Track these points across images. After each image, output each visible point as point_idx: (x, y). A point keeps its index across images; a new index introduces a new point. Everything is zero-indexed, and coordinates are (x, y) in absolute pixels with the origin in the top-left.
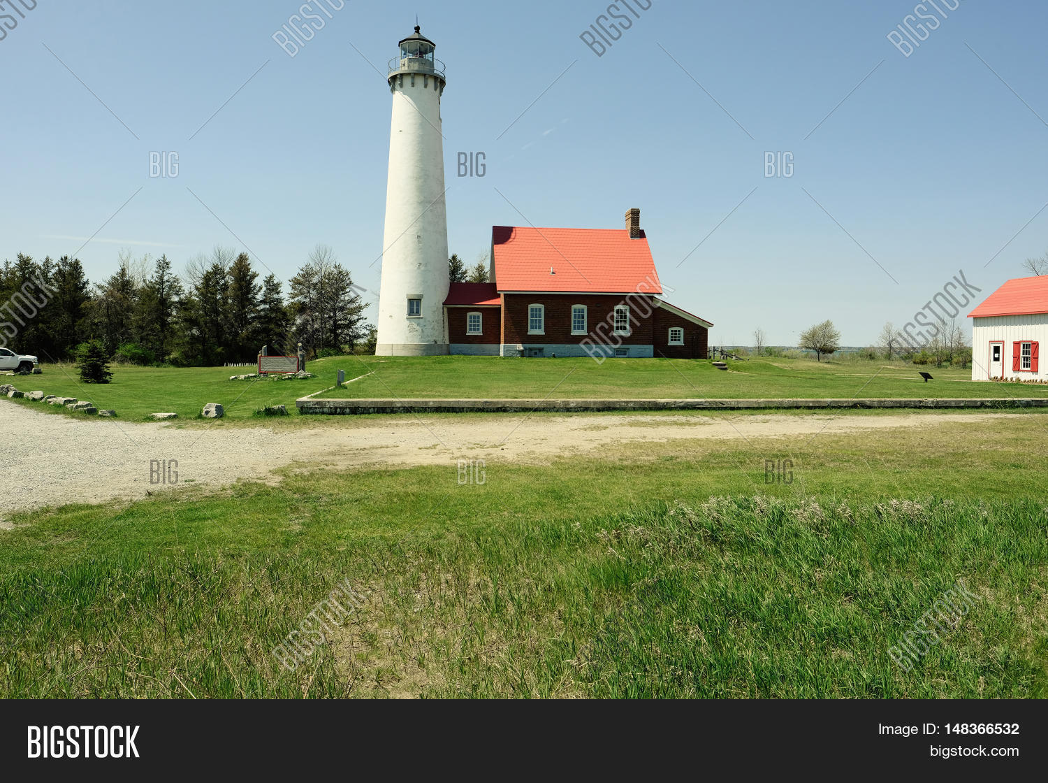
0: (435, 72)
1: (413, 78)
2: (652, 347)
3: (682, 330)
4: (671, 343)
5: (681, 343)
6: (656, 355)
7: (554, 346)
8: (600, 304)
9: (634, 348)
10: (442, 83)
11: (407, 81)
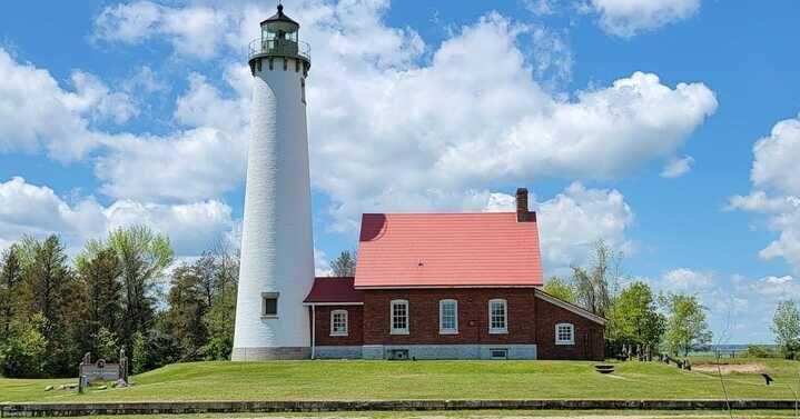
0: (299, 53)
1: (271, 61)
2: (535, 346)
3: (572, 326)
4: (558, 342)
5: (571, 342)
6: (541, 357)
7: (420, 347)
8: (472, 298)
9: (513, 348)
10: (307, 65)
11: (265, 64)
